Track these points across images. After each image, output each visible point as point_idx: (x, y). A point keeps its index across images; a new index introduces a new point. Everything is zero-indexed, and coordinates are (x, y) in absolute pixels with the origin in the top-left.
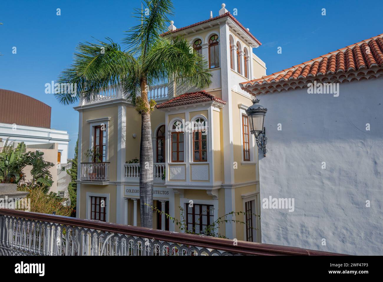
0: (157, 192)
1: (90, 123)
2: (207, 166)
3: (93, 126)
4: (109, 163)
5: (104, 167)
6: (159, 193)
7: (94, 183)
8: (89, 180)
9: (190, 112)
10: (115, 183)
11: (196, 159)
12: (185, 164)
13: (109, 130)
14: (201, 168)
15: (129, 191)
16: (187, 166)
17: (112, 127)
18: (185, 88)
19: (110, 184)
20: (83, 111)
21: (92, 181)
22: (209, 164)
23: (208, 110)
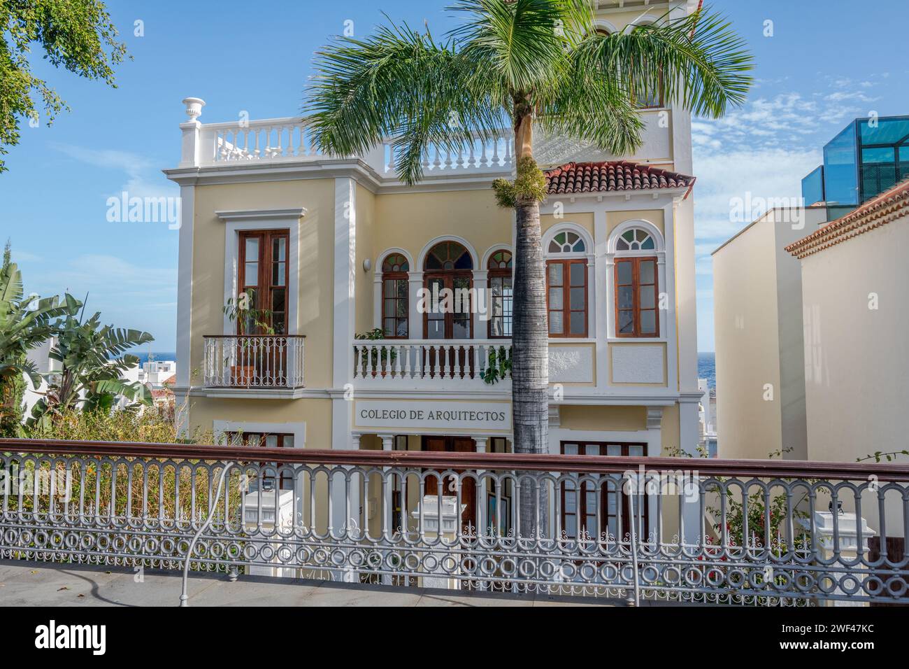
0: (468, 415)
1: (223, 220)
2: (659, 347)
3: (236, 231)
4: (304, 336)
5: (285, 349)
6: (473, 418)
7: (257, 393)
8: (224, 384)
9: (607, 212)
10: (327, 392)
11: (621, 331)
12: (595, 343)
13: (301, 245)
14: (641, 353)
15: (372, 413)
16: (598, 348)
17: (314, 239)
18: (562, 150)
19: (307, 395)
20: (197, 183)
21: (251, 388)
22: (666, 343)
23: (663, 210)
